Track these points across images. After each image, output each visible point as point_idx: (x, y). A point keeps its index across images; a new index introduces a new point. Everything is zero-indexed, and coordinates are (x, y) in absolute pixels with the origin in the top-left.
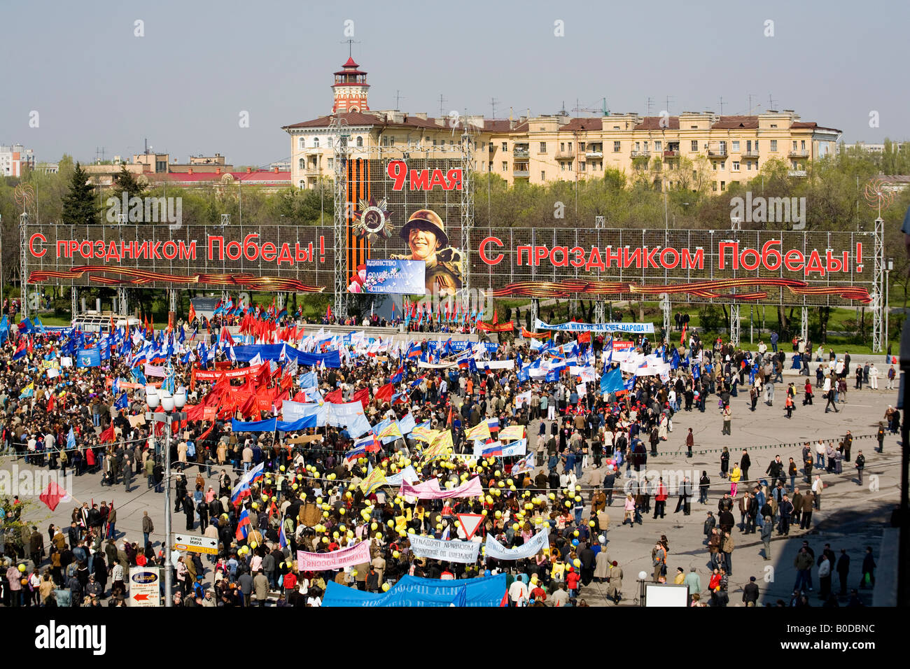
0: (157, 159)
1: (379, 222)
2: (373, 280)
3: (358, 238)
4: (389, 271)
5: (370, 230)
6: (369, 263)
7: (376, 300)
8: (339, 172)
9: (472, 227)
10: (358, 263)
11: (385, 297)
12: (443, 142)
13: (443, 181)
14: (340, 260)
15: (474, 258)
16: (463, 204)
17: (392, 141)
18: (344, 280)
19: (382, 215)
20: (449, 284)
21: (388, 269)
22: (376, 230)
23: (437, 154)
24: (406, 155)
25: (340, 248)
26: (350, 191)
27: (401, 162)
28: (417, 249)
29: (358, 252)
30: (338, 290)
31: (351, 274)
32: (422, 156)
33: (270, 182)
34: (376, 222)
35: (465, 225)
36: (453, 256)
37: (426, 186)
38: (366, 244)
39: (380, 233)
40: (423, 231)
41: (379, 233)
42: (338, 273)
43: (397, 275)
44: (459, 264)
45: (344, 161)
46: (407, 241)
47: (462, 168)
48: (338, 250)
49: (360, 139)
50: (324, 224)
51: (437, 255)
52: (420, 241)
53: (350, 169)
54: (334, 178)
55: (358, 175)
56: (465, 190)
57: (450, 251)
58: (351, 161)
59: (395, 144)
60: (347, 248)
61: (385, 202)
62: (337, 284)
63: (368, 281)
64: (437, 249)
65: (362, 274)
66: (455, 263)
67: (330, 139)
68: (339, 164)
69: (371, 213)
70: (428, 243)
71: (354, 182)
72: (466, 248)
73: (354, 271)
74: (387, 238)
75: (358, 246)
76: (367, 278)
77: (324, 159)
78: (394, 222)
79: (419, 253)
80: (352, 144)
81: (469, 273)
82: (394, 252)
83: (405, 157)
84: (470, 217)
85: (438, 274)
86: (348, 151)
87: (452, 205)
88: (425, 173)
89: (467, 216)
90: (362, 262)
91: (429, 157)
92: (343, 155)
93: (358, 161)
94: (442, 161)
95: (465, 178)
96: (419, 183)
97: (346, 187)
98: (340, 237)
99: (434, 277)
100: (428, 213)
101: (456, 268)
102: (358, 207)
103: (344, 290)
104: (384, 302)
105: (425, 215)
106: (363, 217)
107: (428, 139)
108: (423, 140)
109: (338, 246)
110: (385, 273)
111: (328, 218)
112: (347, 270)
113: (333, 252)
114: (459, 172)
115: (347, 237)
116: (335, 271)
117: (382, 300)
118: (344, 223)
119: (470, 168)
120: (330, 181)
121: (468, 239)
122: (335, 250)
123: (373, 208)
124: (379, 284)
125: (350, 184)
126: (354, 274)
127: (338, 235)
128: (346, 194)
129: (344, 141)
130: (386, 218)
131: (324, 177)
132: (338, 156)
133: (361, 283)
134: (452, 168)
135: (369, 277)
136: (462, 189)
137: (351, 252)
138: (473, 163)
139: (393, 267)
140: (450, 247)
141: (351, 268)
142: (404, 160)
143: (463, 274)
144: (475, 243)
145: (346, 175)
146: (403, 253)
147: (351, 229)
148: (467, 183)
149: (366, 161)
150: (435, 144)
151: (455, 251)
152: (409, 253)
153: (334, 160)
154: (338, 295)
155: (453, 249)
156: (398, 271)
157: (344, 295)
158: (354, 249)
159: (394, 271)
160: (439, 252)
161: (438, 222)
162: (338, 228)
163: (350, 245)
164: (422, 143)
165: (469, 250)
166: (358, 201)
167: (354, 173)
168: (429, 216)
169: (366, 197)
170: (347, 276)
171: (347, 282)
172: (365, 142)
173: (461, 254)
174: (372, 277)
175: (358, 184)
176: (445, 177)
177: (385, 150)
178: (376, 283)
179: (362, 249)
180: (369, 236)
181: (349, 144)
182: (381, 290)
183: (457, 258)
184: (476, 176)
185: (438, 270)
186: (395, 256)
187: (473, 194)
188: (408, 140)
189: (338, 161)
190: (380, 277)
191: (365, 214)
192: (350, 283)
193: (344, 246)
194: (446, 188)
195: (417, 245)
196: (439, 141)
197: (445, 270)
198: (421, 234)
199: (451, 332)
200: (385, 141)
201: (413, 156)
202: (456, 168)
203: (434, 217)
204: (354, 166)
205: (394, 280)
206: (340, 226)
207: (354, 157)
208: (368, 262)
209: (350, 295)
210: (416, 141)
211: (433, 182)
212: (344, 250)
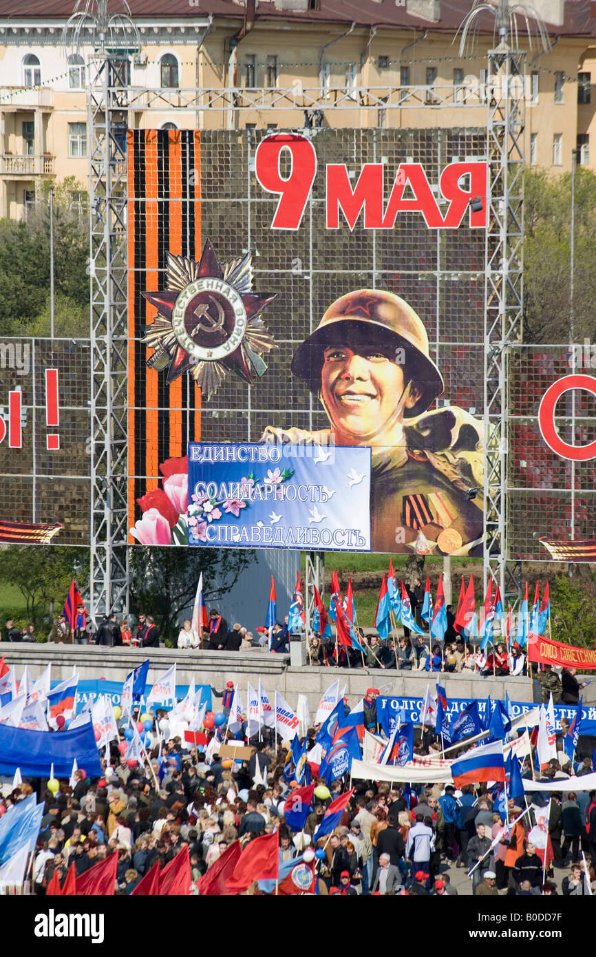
1: (229, 326)
2: (208, 507)
3: (164, 376)
4: (258, 479)
5: (198, 352)
6: (195, 454)
7: (218, 567)
8: (104, 168)
9: (518, 343)
10: (164, 453)
11: (244, 557)
12: (431, 75)
13: (426, 200)
14: (107, 442)
15: (521, 438)
16: (488, 271)
17: (273, 71)
18: (119, 504)
19: (238, 305)
20: (445, 519)
21: (257, 471)
22: (220, 352)
23: (417, 117)
24: (316, 119)
25: (108, 407)
26: (140, 228)
27: (296, 140)
28: (345, 410)
29: (164, 418)
30: (102, 537)
31: (140, 487)
32: (364, 119)
34: (218, 326)
35: (497, 336)
36: (455, 433)
37: (374, 218)
38: (188, 396)
39: (232, 362)
40: (366, 355)
41: (228, 362)
42: (100, 484)
43: (284, 491)
44: (477, 459)
45: (119, 135)
46: (316, 387)
47: (487, 159)
48: (102, 414)
49: (169, 62)
50: (60, 331)
51: (407, 430)
52: (356, 387)
53: (139, 160)
54: (87, 184)
55: (164, 180)
56: (496, 228)
57: (449, 419)
58: (140, 136)
59: (281, 81)
60: (129, 406)
61: (248, 266)
62: (99, 517)
63: (192, 508)
64: (408, 413)
65: (176, 487)
66: (464, 454)
67: (75, 59)
68: (106, 144)
69: (203, 297)
70: (378, 394)
71: (152, 200)
72: (496, 408)
73: (151, 478)
74: (251, 376)
75: (164, 400)
76: (189, 501)
77: (58, 123)
78: (275, 328)
79: (351, 422)
80: (146, 77)
81: (505, 487)
82: (275, 421)
83: (309, 124)
84: (512, 313)
85: (411, 489)
86: (132, 99)
87: (455, 276)
88: (373, 173)
89: (502, 307)
90: (175, 450)
91: (386, 125)
92: (119, 114)
93: (163, 135)
94: (425, 138)
95: (497, 192)
96: (352, 207)
97: (127, 216)
98: (107, 372)
99: (398, 498)
100: (381, 301)
101: (466, 469)
102: (162, 278)
103: (119, 537)
104: (244, 575)
105: (371, 305)
106: (179, 310)
107: (383, 63)
108: (368, 67)
109: (101, 401)
110: (247, 482)
111: (71, 313)
112: (130, 475)
113: (86, 416)
114: (478, 170)
115: (129, 373)
116: (93, 477)
117: (236, 568)
118: (119, 331)
119: (515, 157)
120: (75, 195)
121: (502, 379)
122: (93, 414)
123: (210, 285)
124: (227, 518)
125: (140, 208)
126: (151, 486)
127: (101, 367)
128: (127, 238)
129: (118, 67)
130: (251, 316)
131: (58, 181)
132: (100, 115)
133: (171, 513)
134: (455, 160)
135: (197, 496)
136: (488, 226)
137: (140, 418)
138: (523, 141)
139: (269, 465)
140: (448, 407)
141: (140, 468)
142: (306, 133)
143: (489, 490)
144: (523, 398)
145: (127, 179)
146: (302, 423)
147: (140, 348)
148: (503, 205)
149: (188, 136)
150: (405, 79)
151: (463, 417)
152: (321, 424)
153: (90, 129)
154: (101, 551)
155: (457, 411)
156: (288, 477)
157: (119, 552)
158: (152, 409)
159: (274, 477)
160: (413, 422)
161: (411, 328)
162: (102, 345)
163: (140, 399)
164: (367, 78)
165: (505, 415)
166: (163, 262)
167: (152, 172)
168: (383, 311)
169: (188, 249)
170: (130, 492)
171: (129, 510)
172: (185, 74)
173: (483, 427)
174: (205, 498)
175: (164, 208)
176: (435, 188)
177: (247, 98)
178: (217, 514)
179: (175, 409)
180: (197, 372)
181: (137, 76)
182: (235, 536)
183: (469, 438)
184: (533, 182)
185: (411, 476)
186: (279, 432)
187: (521, 239)
188: (318, 68)
189: (99, 131)
190: (230, 497)
191: (184, 301)
192: (138, 515)
193: (120, 400)
194: (436, 221)
195: (346, 400)
196: (417, 70)
197: (432, 476)
198: (358, 366)
199: (451, 668)
200: (250, 74)
201: (336, 122)
202: (471, 160)
203: (401, 314)
204: (151, 151)
205: (272, 505)
206: (107, 339)
207: (152, 122)
208: (194, 451)
209: (138, 550)
210: (347, 70)
211: (396, 204)
212: (119, 414)
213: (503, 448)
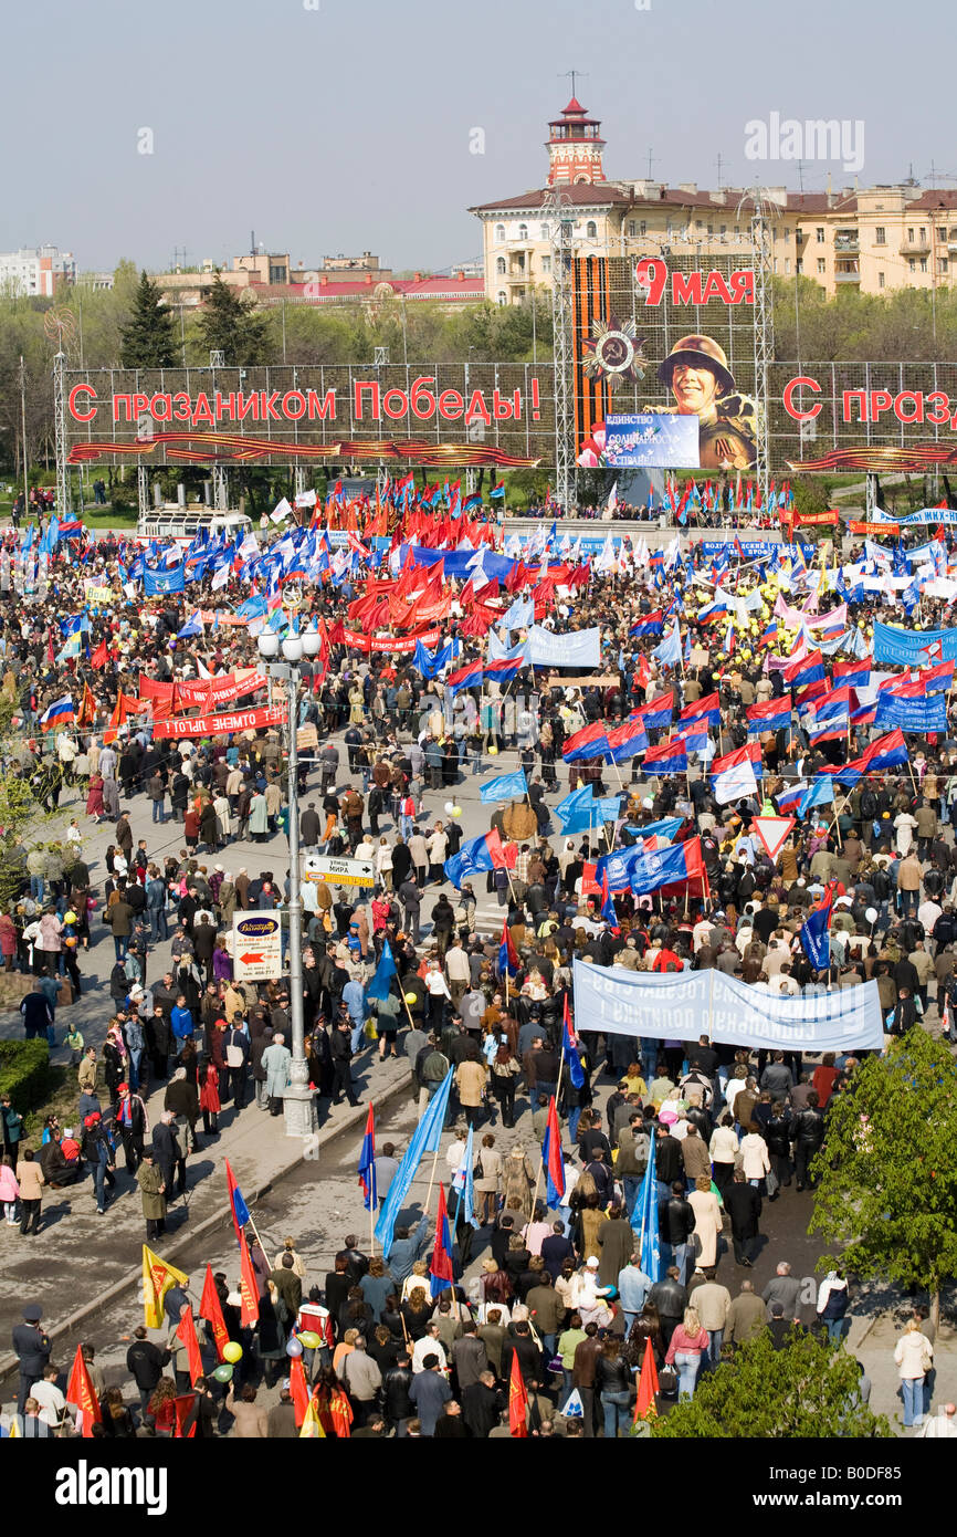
0: (270, 262)
1: (625, 355)
2: (616, 447)
3: (592, 381)
4: (641, 433)
5: (610, 368)
6: (610, 420)
7: (622, 478)
8: (559, 278)
9: (772, 361)
10: (593, 420)
11: (636, 473)
12: (723, 229)
13: (723, 290)
14: (564, 415)
15: (776, 411)
16: (756, 325)
17: (643, 228)
18: (571, 447)
19: (629, 345)
20: (737, 452)
21: (641, 429)
22: (621, 368)
23: (716, 248)
24: (666, 251)
25: (564, 398)
26: (578, 307)
27: (657, 261)
28: (685, 396)
29: (593, 402)
30: (562, 464)
31: (581, 438)
32: (690, 251)
33: (450, 294)
34: (619, 355)
35: (761, 358)
36: (742, 408)
37: (697, 299)
38: (605, 391)
39: (627, 373)
40: (695, 368)
41: (624, 373)
42: (561, 437)
43: (655, 438)
44: (753, 420)
45: (567, 261)
46: (670, 385)
47: (753, 269)
48: (561, 401)
49: (592, 225)
50: (540, 360)
51: (718, 406)
52: (690, 385)
53: (577, 273)
54: (551, 286)
55: (590, 283)
56: (759, 304)
57: (738, 400)
58: (578, 261)
59: (648, 234)
60: (575, 397)
61: (634, 324)
62: (561, 454)
63: (608, 448)
64: (717, 397)
65: (600, 437)
66: (747, 418)
67: (545, 226)
68: (561, 266)
69: (611, 341)
70: (702, 388)
71: (584, 292)
72: (762, 395)
73: (587, 433)
74: (637, 380)
75: (592, 393)
76: (607, 444)
77: (536, 257)
78: (650, 354)
79: (688, 403)
80: (580, 233)
81: (767, 435)
82: (650, 403)
83: (663, 253)
84: (768, 346)
85: (720, 436)
86: (573, 244)
87: (739, 328)
88: (695, 277)
89: (763, 343)
90: (598, 418)
91: (702, 253)
92: (567, 251)
93: (589, 260)
94: (723, 258)
95: (759, 286)
96: (686, 295)
97: (572, 301)
98: (563, 380)
99: (713, 441)
100: (701, 341)
101: (748, 426)
102: (590, 331)
103: (571, 463)
104: (636, 482)
105: (696, 343)
106: (599, 347)
107: (699, 224)
108: (692, 225)
109: (560, 394)
110: (636, 435)
111: (544, 350)
112: (576, 432)
113: (553, 403)
114: (749, 275)
115: (574, 380)
116: (557, 433)
117: (631, 478)
118: (569, 359)
119: (767, 269)
120: (545, 292)
121: (765, 379)
122: (556, 400)
123: (615, 334)
124: (626, 453)
125: (578, 297)
126: (587, 437)
127: (560, 377)
128: (572, 312)
129: (566, 228)
130: (636, 349)
131: (536, 285)
132: (558, 252)
133: (597, 451)
134: (737, 270)
135: (610, 442)
136: (755, 303)
137: (581, 402)
138: (770, 261)
139: (647, 425)
140: (737, 394)
141: (581, 428)
142: (662, 258)
143: (759, 436)
144: (775, 389)
145: (572, 283)
146: (663, 403)
147: (580, 367)
148: (762, 292)
149: (602, 260)
150: (710, 231)
151: (745, 399)
152: (673, 403)
153: (553, 259)
154: (563, 471)
155: (742, 396)
156: (656, 432)
157: (571, 471)
158: (587, 398)
159: (649, 432)
160: (720, 402)
161: (717, 354)
162: (560, 366)
163: (580, 393)
164: (691, 230)
165: (766, 398)
166: (590, 324)
167: (584, 278)
168: (703, 345)
169: (603, 316)
170: (576, 441)
171: (576, 449)
172: (600, 231)
173: (755, 404)
174: (615, 441)
175: (590, 297)
176: (727, 284)
177: (631, 241)
178: (621, 451)
179: (598, 398)
180: (609, 378)
181: (575, 233)
182: (630, 462)
183: (749, 410)
184: (777, 281)
185: (719, 429)
186: (651, 408)
187: (771, 310)
188: (667, 227)
189: (557, 260)
190: (627, 442)
191: (602, 343)
192: (581, 453)
193: (570, 393)
194: (728, 300)
195: (686, 391)
196: (716, 227)
197: (730, 429)
198: (691, 373)
199: (742, 526)
200: (631, 228)
201: (675, 252)
202: (745, 270)
203: (712, 348)
204: (584, 268)
205: (650, 446)
206: (563, 363)
207: (583, 254)
208: (609, 418)
209: (581, 470)
210: (680, 228)
211: (708, 292)
212: (569, 400)
213: (765, 416)
